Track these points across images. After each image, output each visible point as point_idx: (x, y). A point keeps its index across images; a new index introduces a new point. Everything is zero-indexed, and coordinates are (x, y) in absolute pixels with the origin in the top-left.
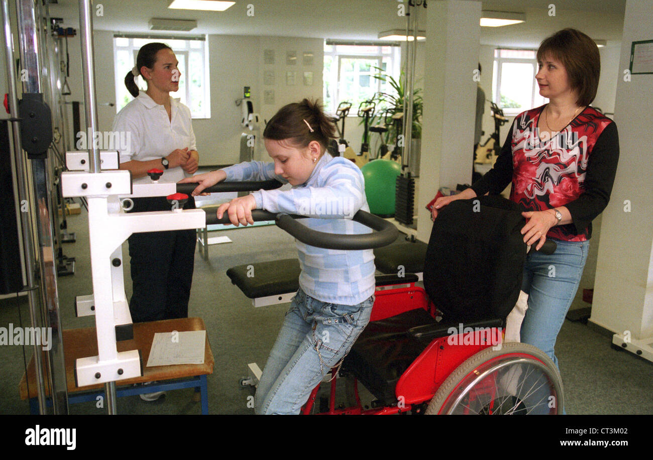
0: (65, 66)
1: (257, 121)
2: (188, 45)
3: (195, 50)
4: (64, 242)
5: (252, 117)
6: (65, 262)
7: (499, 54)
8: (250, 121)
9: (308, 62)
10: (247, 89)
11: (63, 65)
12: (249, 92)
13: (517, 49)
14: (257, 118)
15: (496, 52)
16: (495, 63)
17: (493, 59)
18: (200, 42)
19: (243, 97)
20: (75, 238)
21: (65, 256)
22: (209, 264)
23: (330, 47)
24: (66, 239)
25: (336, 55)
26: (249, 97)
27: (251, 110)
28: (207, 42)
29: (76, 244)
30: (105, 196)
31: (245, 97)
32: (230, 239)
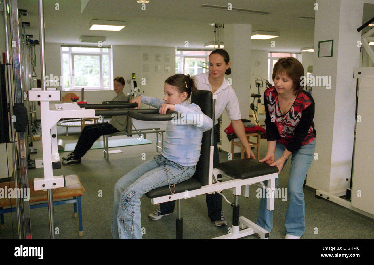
0: (33, 61)
1: (139, 91)
2: (101, 51)
3: (105, 54)
4: (31, 153)
5: (136, 89)
6: (31, 163)
7: (271, 55)
8: (135, 91)
9: (167, 60)
10: (133, 74)
11: (32, 61)
12: (135, 76)
13: (281, 53)
14: (139, 89)
15: (269, 54)
16: (269, 60)
17: (268, 58)
18: (107, 49)
19: (131, 79)
20: (37, 151)
21: (31, 160)
22: (109, 163)
23: (179, 51)
24: (32, 151)
25: (183, 56)
26: (134, 79)
27: (135, 85)
28: (112, 49)
29: (37, 154)
30: (48, 101)
31: (133, 79)
32: (121, 151)
